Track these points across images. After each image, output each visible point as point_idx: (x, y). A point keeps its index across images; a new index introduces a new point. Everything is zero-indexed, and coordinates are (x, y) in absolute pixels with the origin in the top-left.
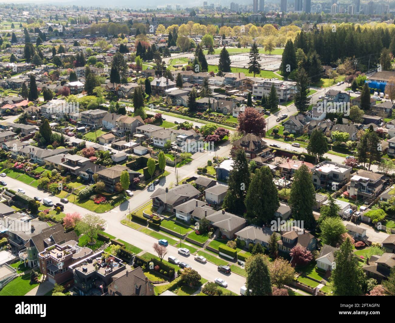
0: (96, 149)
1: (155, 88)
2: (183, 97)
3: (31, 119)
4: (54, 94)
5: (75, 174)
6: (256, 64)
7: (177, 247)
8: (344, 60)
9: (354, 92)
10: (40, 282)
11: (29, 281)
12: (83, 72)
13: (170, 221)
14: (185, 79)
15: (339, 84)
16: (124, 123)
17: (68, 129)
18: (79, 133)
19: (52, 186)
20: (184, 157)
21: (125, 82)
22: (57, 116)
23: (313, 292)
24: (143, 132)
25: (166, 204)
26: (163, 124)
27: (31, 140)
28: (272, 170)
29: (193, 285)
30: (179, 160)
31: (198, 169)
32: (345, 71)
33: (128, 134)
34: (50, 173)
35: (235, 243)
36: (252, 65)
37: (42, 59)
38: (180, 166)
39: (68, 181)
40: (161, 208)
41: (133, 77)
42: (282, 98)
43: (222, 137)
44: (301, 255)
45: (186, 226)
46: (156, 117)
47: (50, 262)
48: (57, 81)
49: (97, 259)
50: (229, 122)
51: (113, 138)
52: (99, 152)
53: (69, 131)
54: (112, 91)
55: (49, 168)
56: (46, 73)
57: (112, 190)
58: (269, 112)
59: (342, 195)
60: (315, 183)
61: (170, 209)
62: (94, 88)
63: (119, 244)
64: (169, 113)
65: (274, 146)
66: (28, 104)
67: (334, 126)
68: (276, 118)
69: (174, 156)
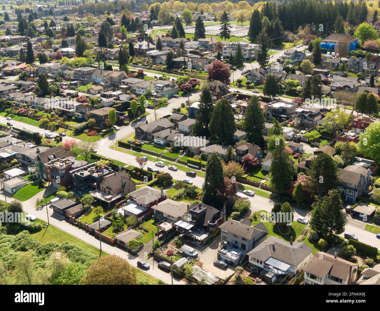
0: (87, 97)
1: (138, 50)
2: (162, 57)
3: (30, 77)
4: (49, 59)
5: (70, 115)
6: (227, 30)
7: (155, 162)
8: (304, 27)
9: (310, 52)
10: (46, 187)
11: (38, 187)
12: (74, 41)
13: (149, 145)
14: (165, 44)
15: (298, 46)
16: (111, 77)
17: (63, 84)
18: (73, 86)
19: (52, 124)
20: (162, 101)
21: (111, 47)
22: (52, 74)
23: (257, 185)
24: (127, 84)
25: (146, 132)
26: (145, 78)
27: (31, 93)
28: (233, 108)
29: (166, 183)
30: (157, 104)
31: (173, 109)
32: (304, 36)
33: (115, 86)
34: (49, 115)
35: (200, 156)
36: (223, 30)
37: (36, 32)
38: (158, 108)
39: (64, 120)
40: (142, 136)
41: (119, 44)
42: (247, 56)
43: (194, 86)
44: (250, 160)
45: (162, 147)
46: (138, 73)
47: (54, 171)
48: (50, 49)
49: (91, 168)
50: (201, 76)
51: (101, 90)
52: (90, 99)
53: (64, 85)
54: (100, 54)
55: (48, 112)
56: (39, 43)
57: (102, 126)
58: (235, 68)
59: (289, 125)
60: (268, 117)
61: (149, 137)
62: (84, 51)
63: (109, 160)
64: (150, 70)
65: (237, 92)
66: (26, 66)
67: (288, 76)
68: (241, 72)
69: (153, 102)
